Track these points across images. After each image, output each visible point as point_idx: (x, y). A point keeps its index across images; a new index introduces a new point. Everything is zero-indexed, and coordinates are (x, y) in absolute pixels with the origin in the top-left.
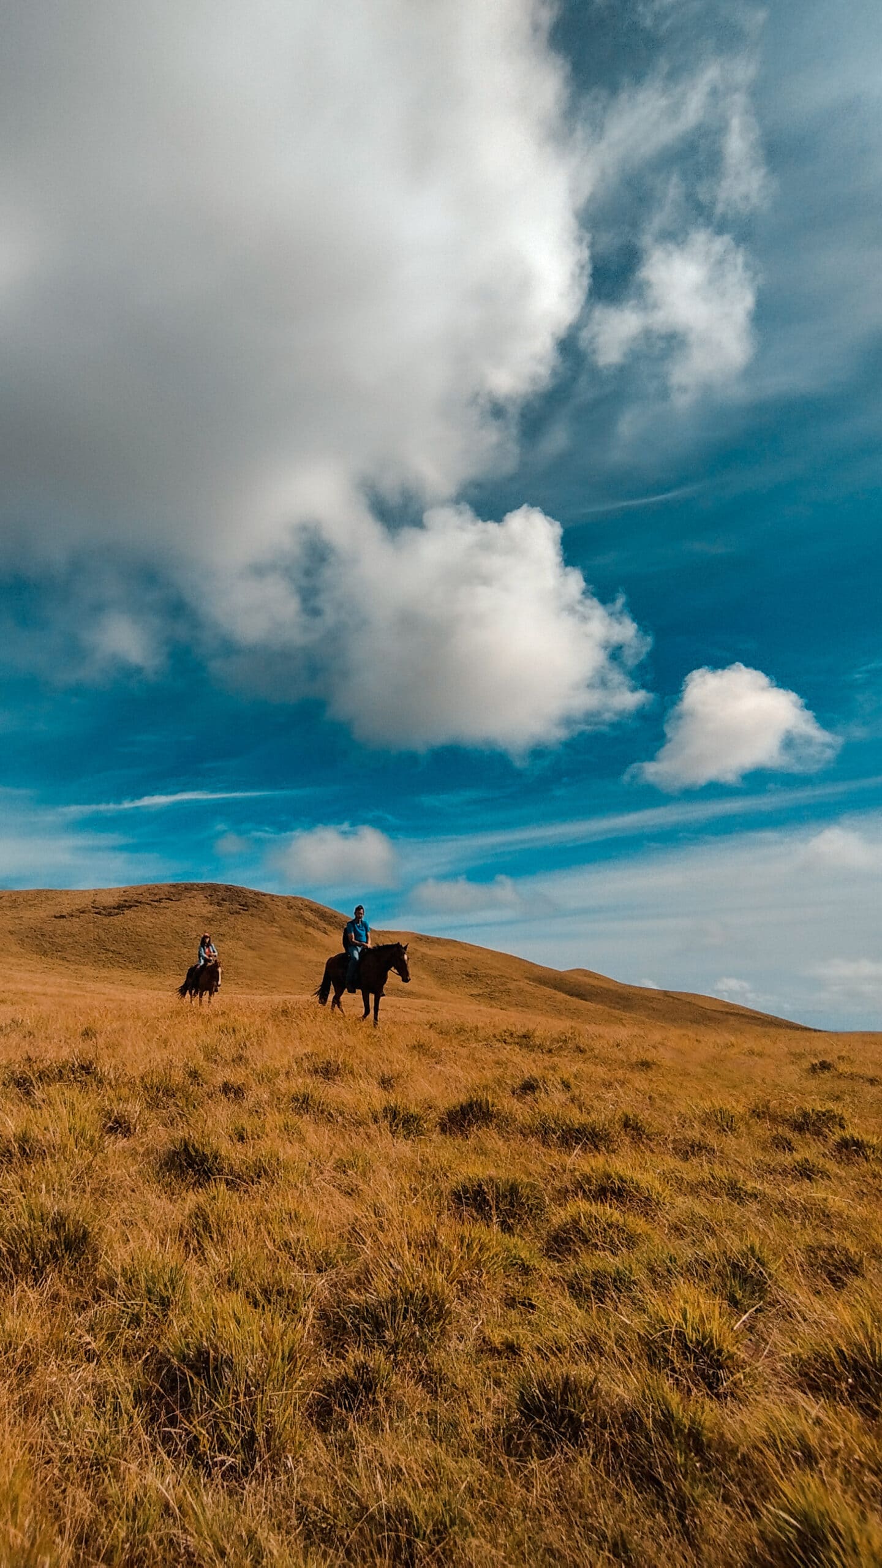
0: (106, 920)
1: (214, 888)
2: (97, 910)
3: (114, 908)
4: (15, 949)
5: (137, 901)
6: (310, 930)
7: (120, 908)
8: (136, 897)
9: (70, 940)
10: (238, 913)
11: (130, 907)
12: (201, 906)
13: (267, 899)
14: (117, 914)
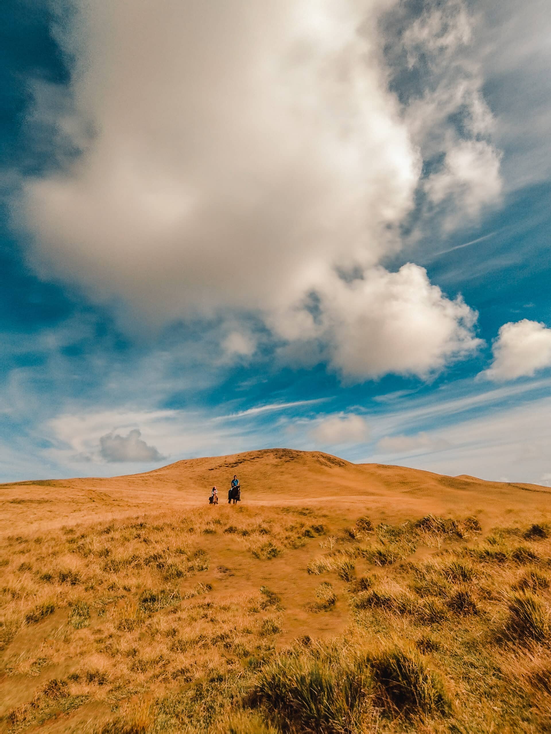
0: (232, 469)
1: (277, 450)
2: (227, 465)
3: (234, 464)
4: (193, 485)
5: (243, 460)
6: (323, 467)
7: (237, 463)
8: (243, 458)
9: (216, 480)
10: (289, 461)
11: (241, 462)
12: (272, 459)
13: (302, 454)
14: (236, 466)
